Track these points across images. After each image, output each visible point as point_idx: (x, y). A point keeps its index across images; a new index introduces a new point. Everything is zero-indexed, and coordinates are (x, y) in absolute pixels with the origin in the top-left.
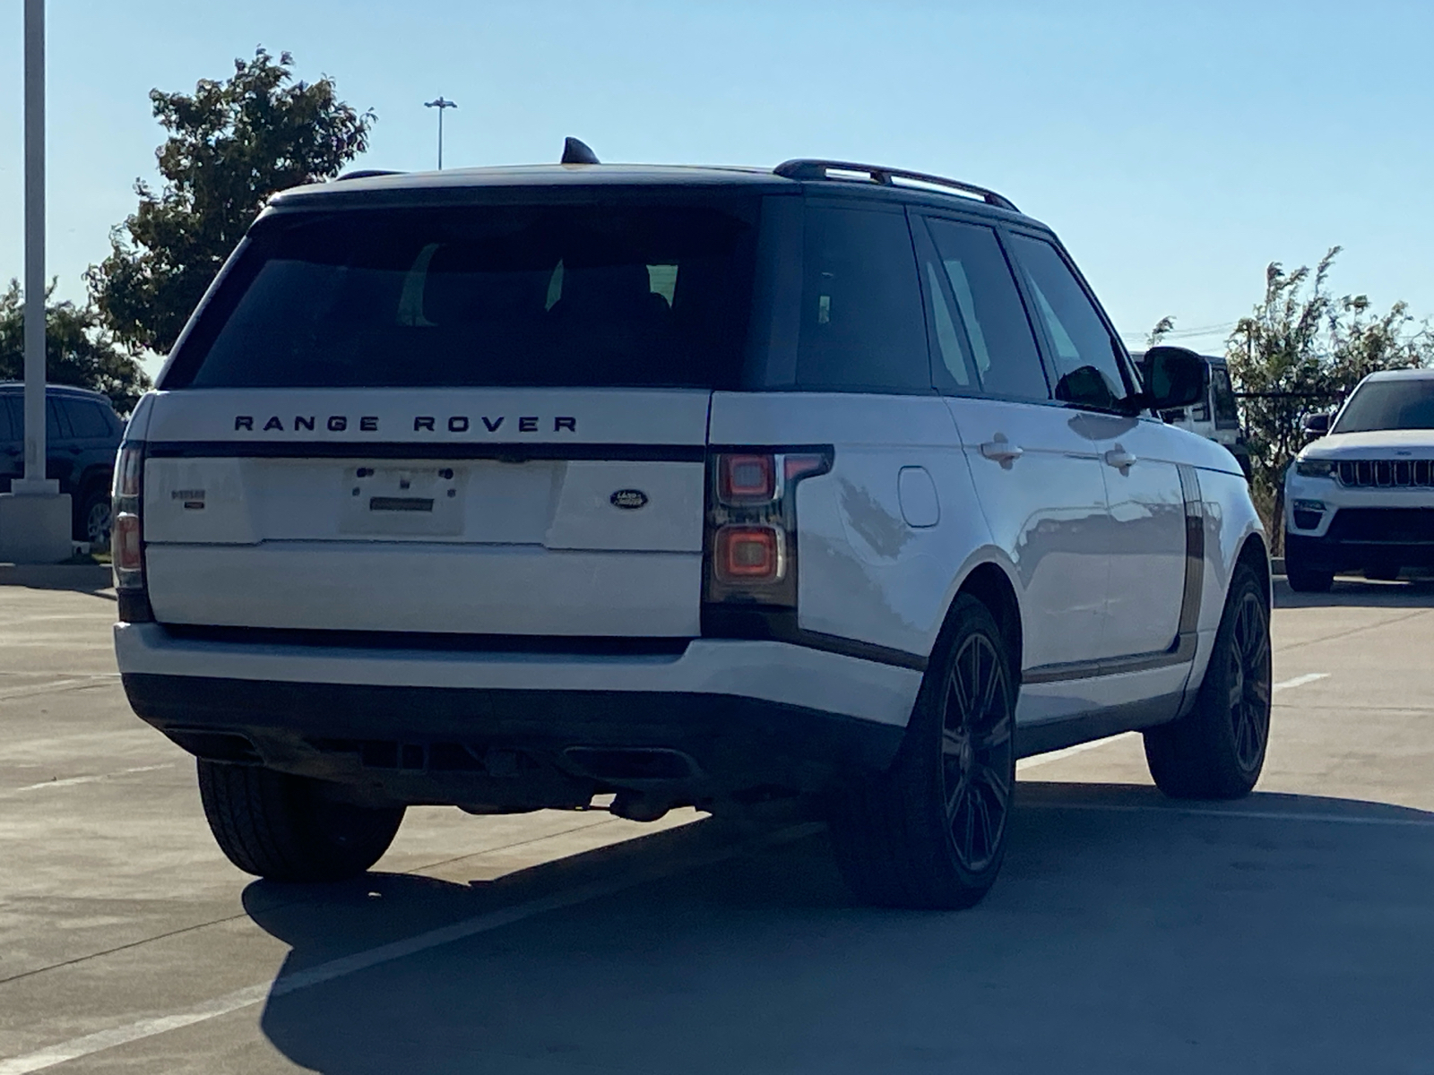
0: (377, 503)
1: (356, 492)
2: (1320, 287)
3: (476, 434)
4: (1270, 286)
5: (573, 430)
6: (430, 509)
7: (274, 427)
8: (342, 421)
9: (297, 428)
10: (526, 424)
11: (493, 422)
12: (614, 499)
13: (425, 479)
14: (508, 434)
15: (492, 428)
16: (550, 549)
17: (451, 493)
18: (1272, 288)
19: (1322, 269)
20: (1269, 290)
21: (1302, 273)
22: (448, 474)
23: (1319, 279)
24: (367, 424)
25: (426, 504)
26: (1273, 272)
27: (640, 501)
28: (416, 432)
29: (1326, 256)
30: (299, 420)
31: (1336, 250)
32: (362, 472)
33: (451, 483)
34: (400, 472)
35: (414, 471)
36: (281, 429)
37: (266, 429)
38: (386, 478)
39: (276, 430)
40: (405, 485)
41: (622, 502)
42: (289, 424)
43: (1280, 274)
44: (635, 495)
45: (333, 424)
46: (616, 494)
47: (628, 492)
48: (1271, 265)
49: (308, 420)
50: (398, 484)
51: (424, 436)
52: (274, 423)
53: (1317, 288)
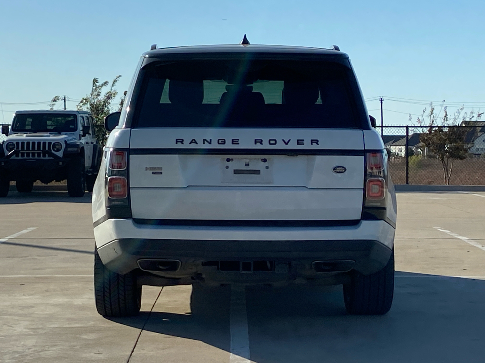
0: (236, 172)
1: (227, 167)
2: (113, 88)
3: (280, 146)
4: (93, 87)
5: (318, 144)
6: (259, 174)
7: (194, 143)
8: (224, 141)
9: (204, 143)
10: (299, 142)
11: (286, 141)
12: (334, 169)
13: (256, 163)
14: (293, 146)
15: (286, 144)
16: (310, 188)
17: (267, 168)
18: (94, 88)
19: (114, 83)
20: (93, 89)
21: (106, 83)
22: (265, 161)
23: (113, 85)
24: (234, 142)
25: (257, 172)
26: (95, 81)
27: (344, 170)
28: (255, 145)
29: (116, 78)
30: (204, 140)
31: (120, 76)
32: (228, 160)
33: (266, 164)
34: (245, 160)
35: (250, 159)
36: (197, 143)
37: (190, 143)
38: (239, 162)
39: (195, 144)
40: (247, 165)
41: (337, 171)
42: (200, 142)
43: (98, 82)
44: (342, 168)
45: (220, 141)
46: (335, 168)
47: (339, 167)
48: (94, 78)
49: (209, 141)
50: (244, 165)
51: (259, 146)
52: (194, 141)
53: (111, 88)
